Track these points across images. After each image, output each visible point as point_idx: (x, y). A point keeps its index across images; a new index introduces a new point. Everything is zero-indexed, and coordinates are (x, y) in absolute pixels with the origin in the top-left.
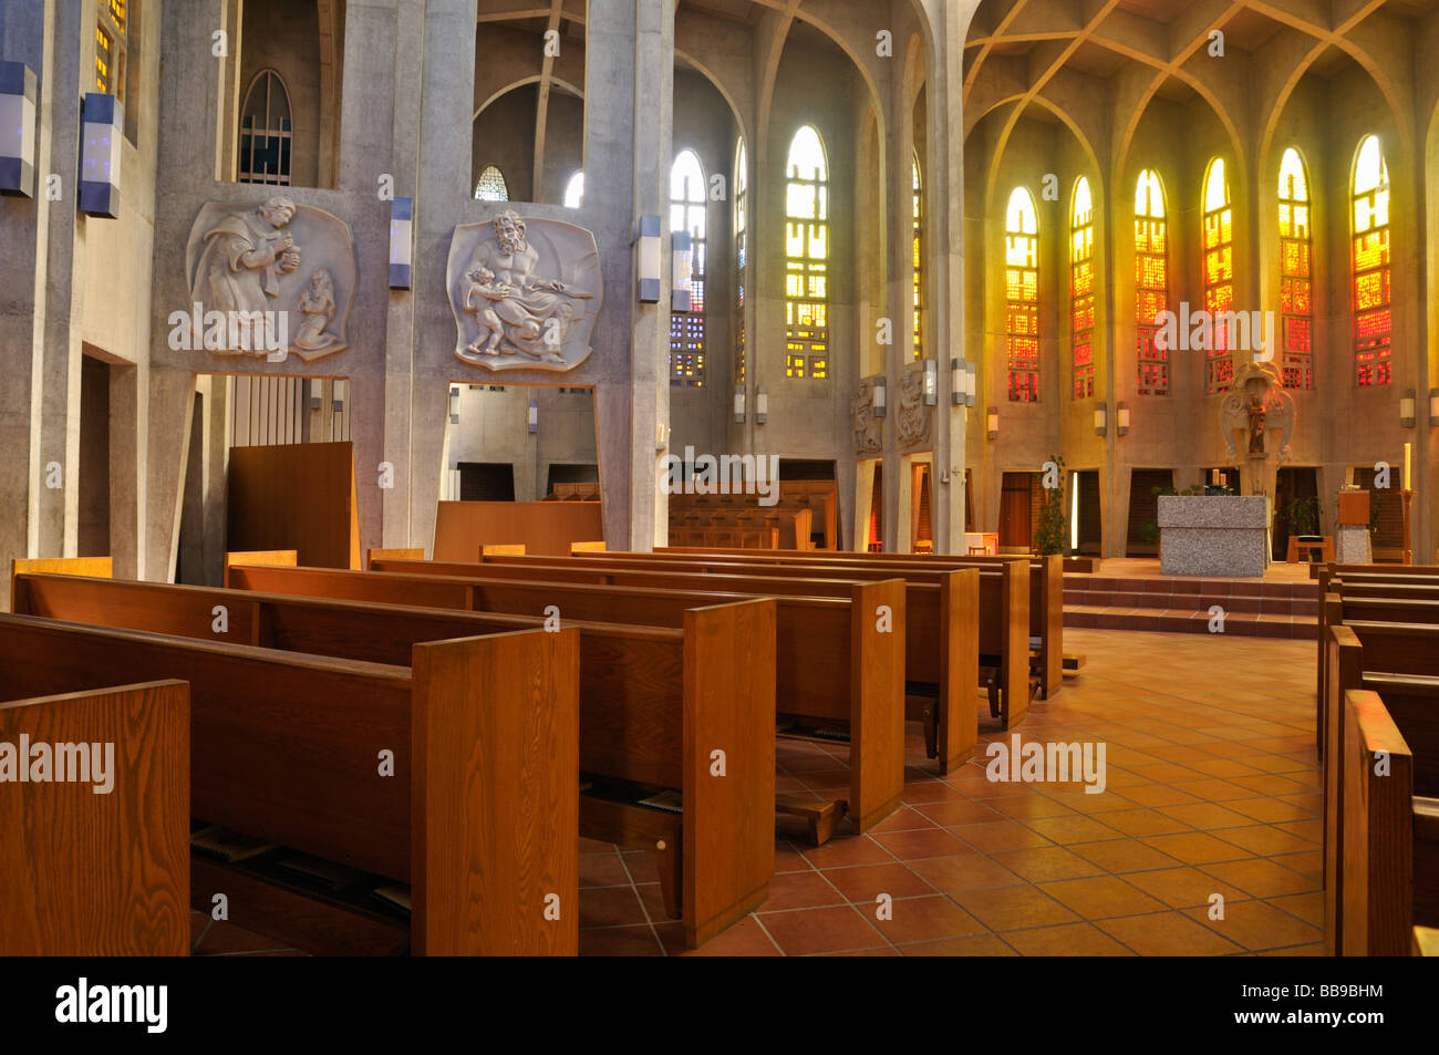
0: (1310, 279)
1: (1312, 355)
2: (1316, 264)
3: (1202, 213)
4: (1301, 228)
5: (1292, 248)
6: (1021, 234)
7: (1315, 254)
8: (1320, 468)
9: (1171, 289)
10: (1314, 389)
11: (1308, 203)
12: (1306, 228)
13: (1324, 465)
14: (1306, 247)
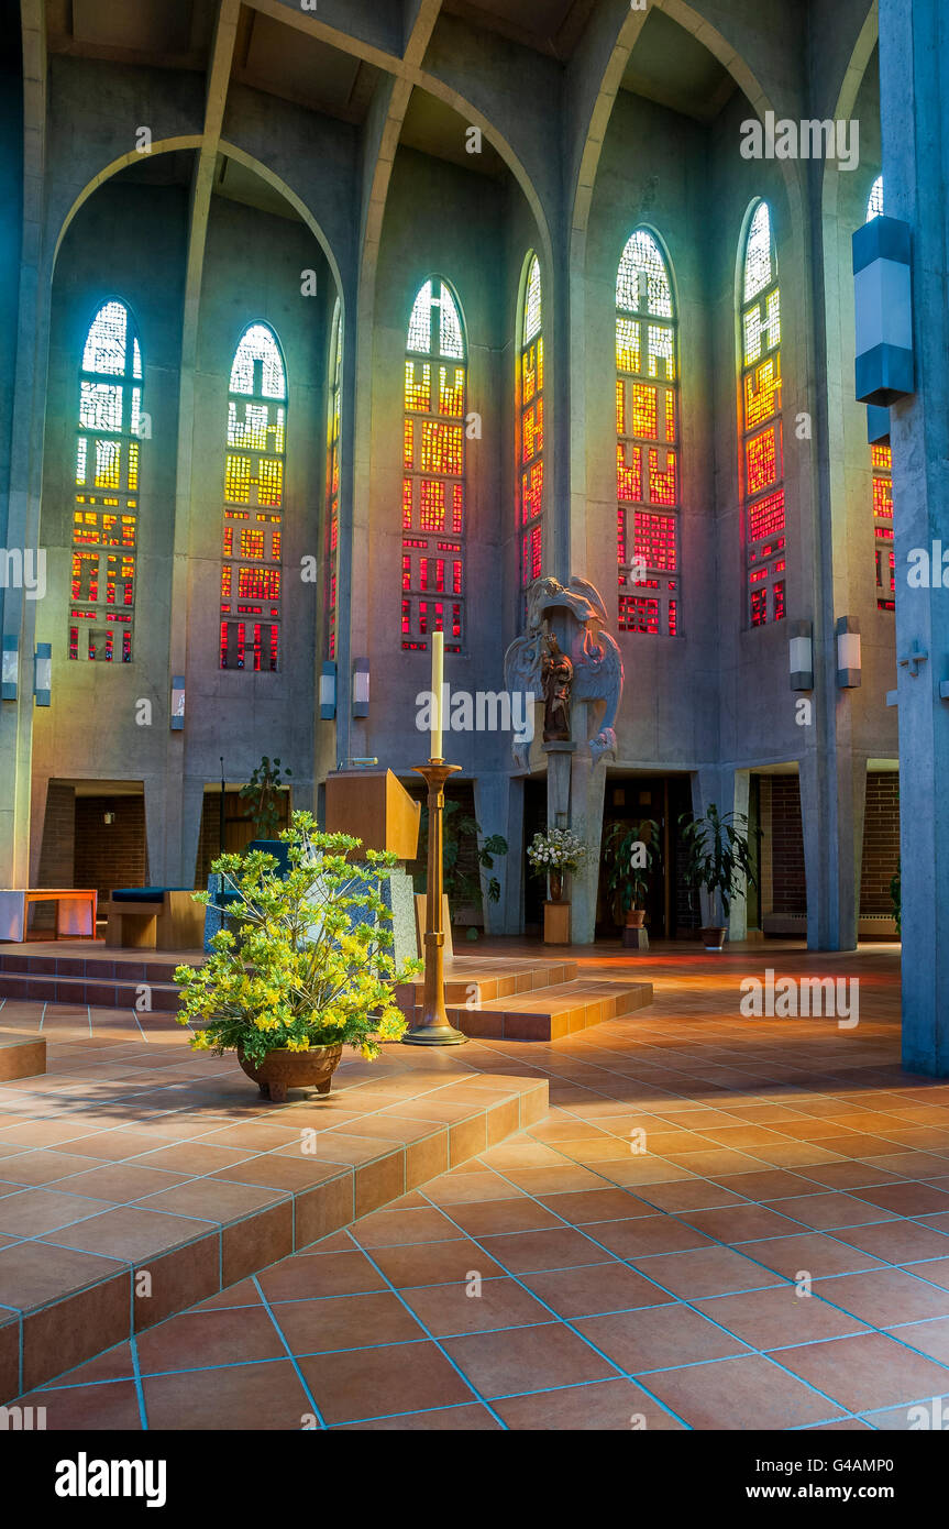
0: (677, 448)
1: (679, 576)
2: (685, 423)
3: (517, 348)
4: (661, 362)
5: (644, 395)
6: (257, 399)
7: (683, 405)
8: (696, 772)
9: (471, 475)
10: (683, 634)
11: (674, 323)
12: (670, 363)
13: (699, 767)
14: (669, 395)
